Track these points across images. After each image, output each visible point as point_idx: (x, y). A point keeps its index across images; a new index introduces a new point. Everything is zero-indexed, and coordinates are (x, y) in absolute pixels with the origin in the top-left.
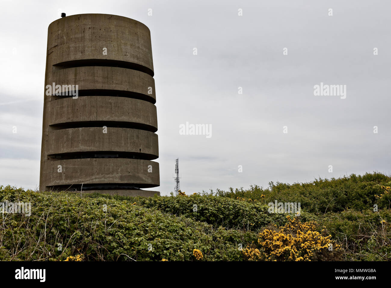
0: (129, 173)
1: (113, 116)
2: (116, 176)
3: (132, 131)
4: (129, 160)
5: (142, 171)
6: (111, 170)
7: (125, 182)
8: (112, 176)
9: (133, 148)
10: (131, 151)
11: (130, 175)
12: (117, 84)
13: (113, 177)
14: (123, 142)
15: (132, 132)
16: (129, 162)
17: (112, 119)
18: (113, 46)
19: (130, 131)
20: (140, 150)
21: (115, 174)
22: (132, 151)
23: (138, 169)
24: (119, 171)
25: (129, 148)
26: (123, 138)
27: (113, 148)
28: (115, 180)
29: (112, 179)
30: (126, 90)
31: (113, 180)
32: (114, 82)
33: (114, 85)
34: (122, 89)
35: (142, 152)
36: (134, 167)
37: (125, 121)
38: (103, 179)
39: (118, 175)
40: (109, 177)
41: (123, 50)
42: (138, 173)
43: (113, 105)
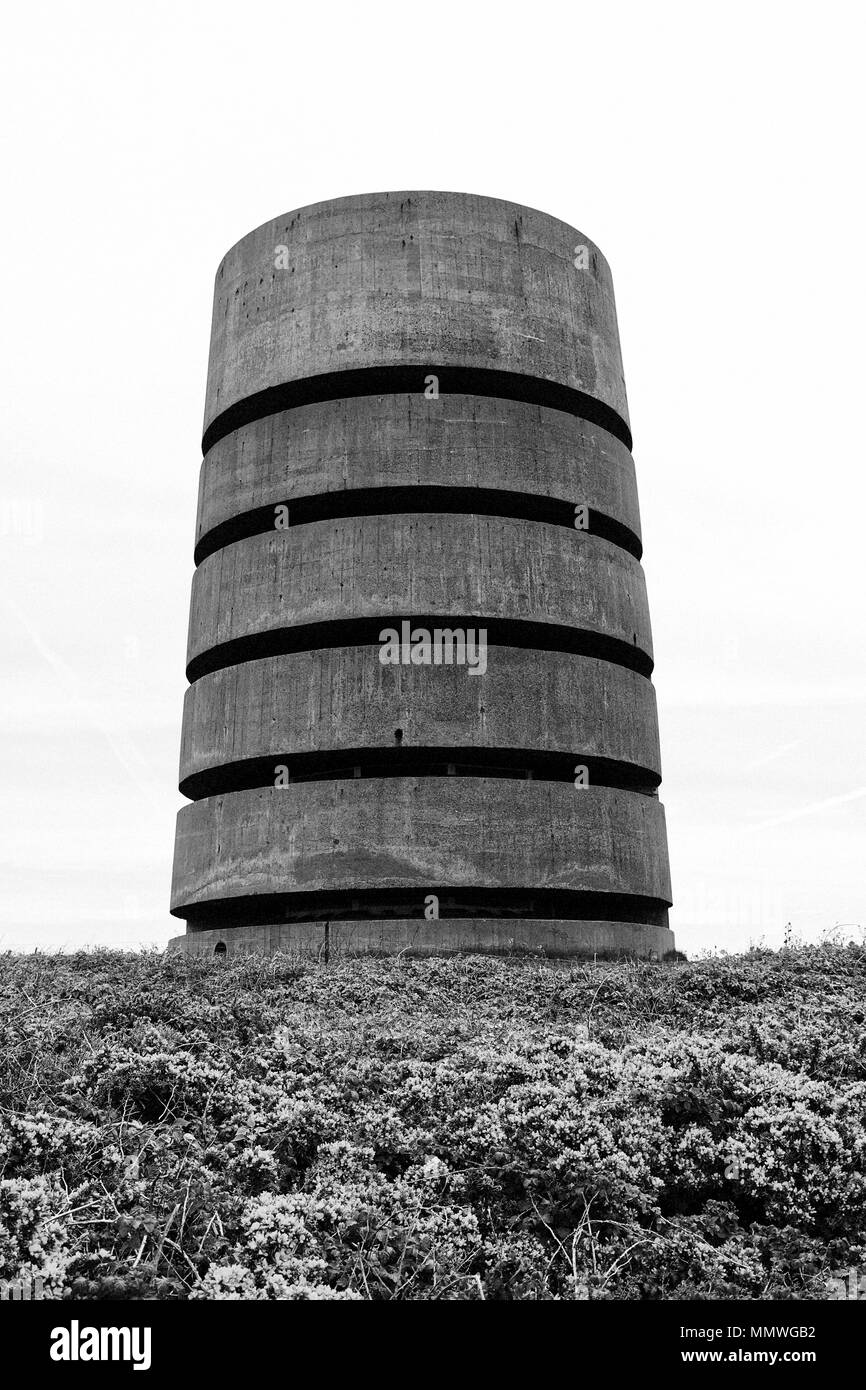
0: (336, 842)
1: (281, 607)
2: (280, 862)
3: (358, 656)
4: (340, 784)
5: (408, 829)
6: (262, 837)
7: (318, 885)
8: (266, 861)
9: (358, 730)
10: (349, 747)
11: (340, 854)
12: (299, 472)
13: (269, 866)
14: (313, 712)
15: (353, 661)
16: (335, 797)
17: (277, 619)
18: (298, 326)
19: (347, 659)
20: (399, 734)
21: (277, 857)
22: (354, 745)
23: (380, 824)
24: (292, 837)
25: (339, 735)
26: (312, 694)
27: (272, 745)
28: (273, 878)
29: (265, 876)
30: (335, 487)
31: (269, 880)
32: (292, 467)
33: (291, 482)
34: (320, 490)
35: (406, 742)
36: (361, 814)
37: (325, 619)
38: (235, 879)
39: (286, 856)
40: (255, 869)
41: (335, 328)
42: (381, 840)
43: (282, 562)
